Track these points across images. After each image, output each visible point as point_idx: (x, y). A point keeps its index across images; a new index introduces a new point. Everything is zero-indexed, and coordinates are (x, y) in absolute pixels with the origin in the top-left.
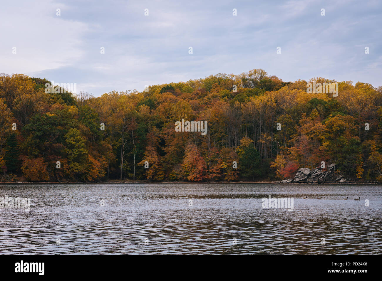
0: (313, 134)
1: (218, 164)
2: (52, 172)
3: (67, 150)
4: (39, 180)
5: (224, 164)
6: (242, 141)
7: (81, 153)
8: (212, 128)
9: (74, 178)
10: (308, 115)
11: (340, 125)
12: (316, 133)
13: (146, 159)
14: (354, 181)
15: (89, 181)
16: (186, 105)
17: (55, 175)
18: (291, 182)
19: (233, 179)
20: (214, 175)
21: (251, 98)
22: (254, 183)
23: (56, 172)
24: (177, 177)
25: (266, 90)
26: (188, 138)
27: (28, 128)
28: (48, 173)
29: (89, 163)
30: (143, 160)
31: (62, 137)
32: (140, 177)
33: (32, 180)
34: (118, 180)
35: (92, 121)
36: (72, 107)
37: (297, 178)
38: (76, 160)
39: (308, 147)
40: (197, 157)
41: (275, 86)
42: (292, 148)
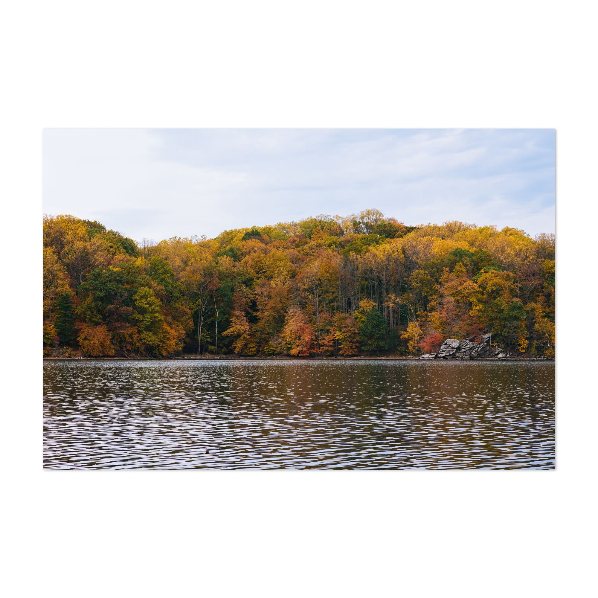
0: (460, 295)
1: (330, 334)
2: (118, 344)
3: (137, 316)
4: (101, 355)
5: (339, 334)
6: (361, 304)
7: (155, 320)
8: (320, 288)
9: (144, 352)
10: (451, 271)
11: (497, 283)
12: (463, 294)
13: (233, 327)
14: (515, 355)
15: (163, 356)
16: (282, 256)
17: (121, 348)
18: (435, 358)
19: (350, 354)
20: (326, 348)
21: (371, 248)
22: (380, 358)
23: (122, 344)
24: (275, 351)
25: (387, 237)
26: (288, 300)
27: (87, 286)
28: (113, 346)
29: (164, 333)
30: (229, 328)
31: (131, 299)
32: (223, 350)
33: (92, 355)
34: (196, 355)
35: (165, 277)
36: (140, 259)
37: (443, 353)
38: (148, 328)
39: (455, 312)
40: (301, 324)
41: (396, 231)
42: (433, 313)
